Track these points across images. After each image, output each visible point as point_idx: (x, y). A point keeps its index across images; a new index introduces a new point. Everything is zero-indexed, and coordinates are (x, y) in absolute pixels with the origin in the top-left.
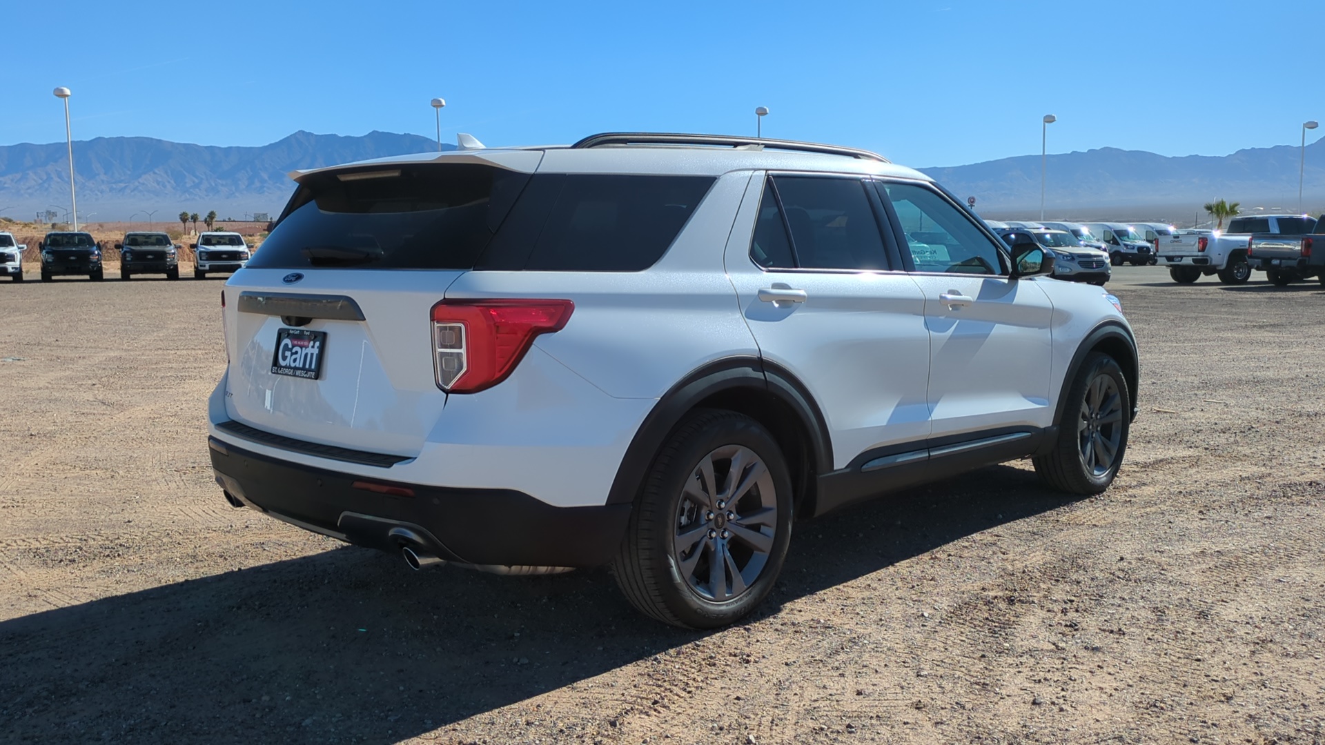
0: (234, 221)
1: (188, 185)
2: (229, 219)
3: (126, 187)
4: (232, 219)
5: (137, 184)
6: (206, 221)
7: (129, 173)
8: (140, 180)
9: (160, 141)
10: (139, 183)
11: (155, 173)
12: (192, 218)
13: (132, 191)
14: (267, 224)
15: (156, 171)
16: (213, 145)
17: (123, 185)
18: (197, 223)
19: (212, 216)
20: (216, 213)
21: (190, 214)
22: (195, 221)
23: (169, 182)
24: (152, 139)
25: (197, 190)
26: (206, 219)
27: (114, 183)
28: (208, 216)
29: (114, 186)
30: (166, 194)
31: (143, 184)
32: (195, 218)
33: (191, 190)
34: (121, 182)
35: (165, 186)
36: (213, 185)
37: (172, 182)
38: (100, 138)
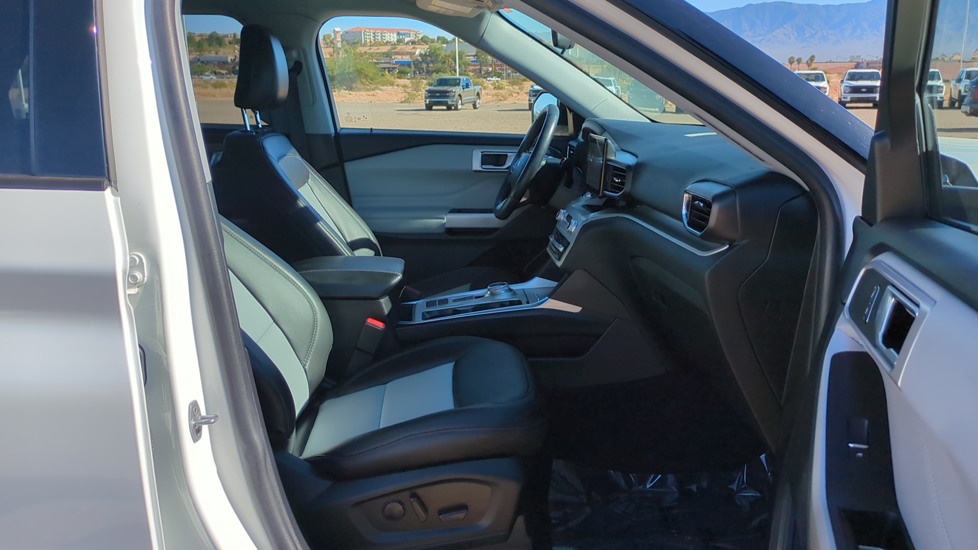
0: (833, 62)
1: (806, 36)
2: (830, 61)
5: (770, 37)
6: (807, 63)
7: (766, 29)
8: (773, 34)
9: (790, 3)
10: (772, 36)
11: (784, 28)
12: (797, 60)
14: (855, 63)
15: (785, 26)
16: (829, 4)
17: (761, 38)
18: (800, 65)
19: (812, 58)
20: (816, 57)
21: (796, 58)
22: (799, 63)
23: (793, 34)
24: (785, 2)
25: (813, 39)
26: (808, 61)
27: (755, 37)
28: (810, 59)
29: (755, 39)
31: (775, 36)
32: (799, 61)
33: (808, 40)
34: (760, 35)
35: (790, 38)
36: (825, 34)
37: (795, 34)
38: (749, 5)
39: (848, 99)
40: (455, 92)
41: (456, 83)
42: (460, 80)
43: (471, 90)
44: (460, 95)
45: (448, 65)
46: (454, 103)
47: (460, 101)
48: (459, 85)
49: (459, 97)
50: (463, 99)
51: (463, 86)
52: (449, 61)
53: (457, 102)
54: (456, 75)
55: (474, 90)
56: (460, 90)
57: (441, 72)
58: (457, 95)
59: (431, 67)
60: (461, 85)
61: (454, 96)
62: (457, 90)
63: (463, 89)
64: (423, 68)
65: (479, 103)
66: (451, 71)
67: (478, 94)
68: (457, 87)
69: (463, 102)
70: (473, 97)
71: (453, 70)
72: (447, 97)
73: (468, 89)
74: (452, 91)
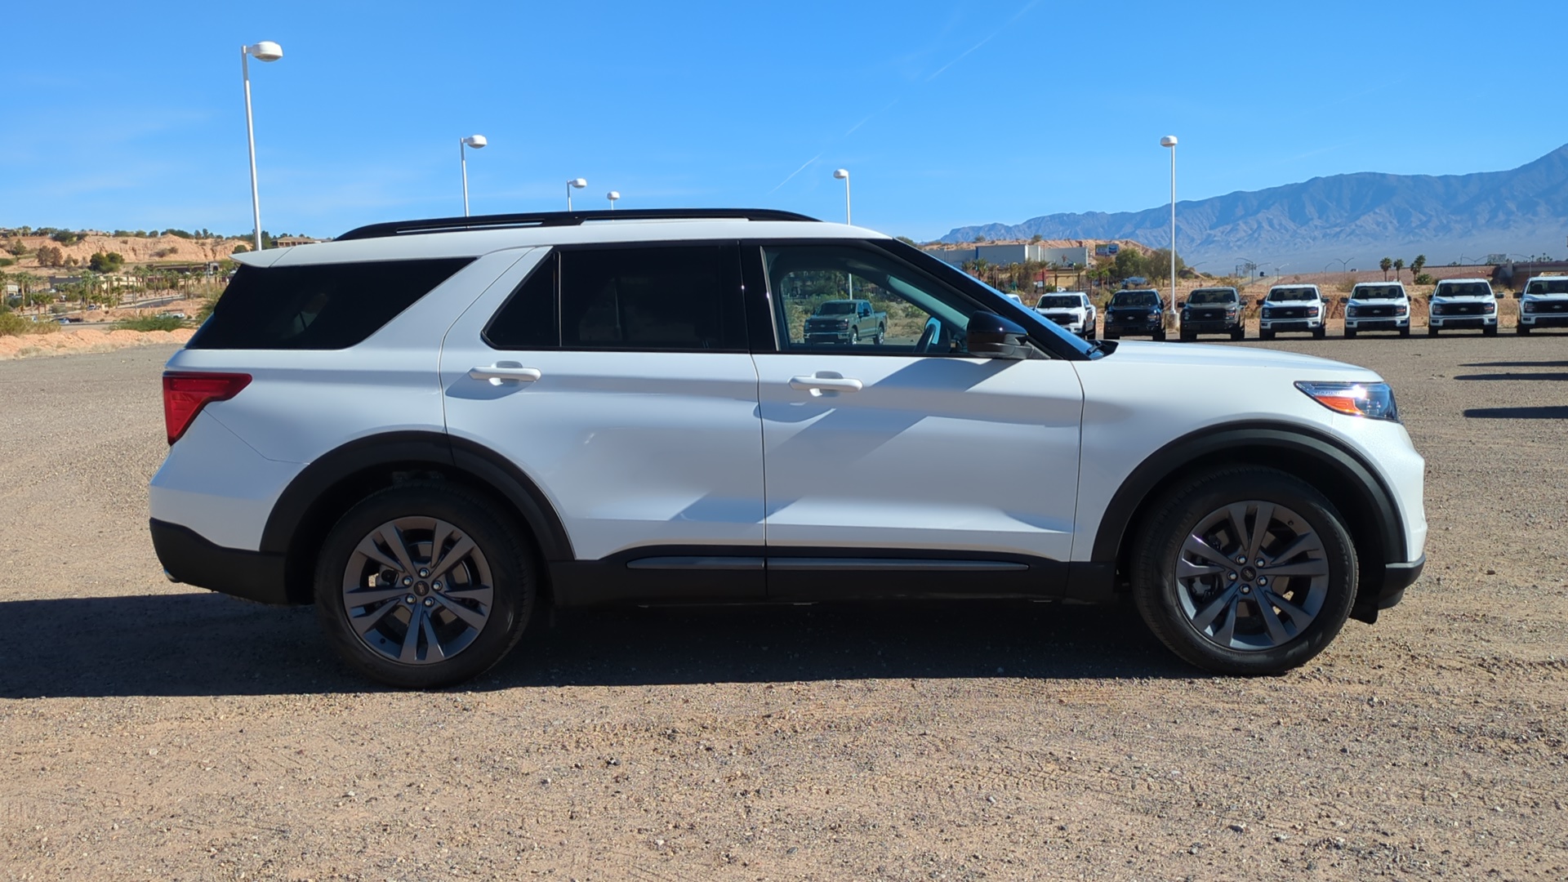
0: (1459, 266)
1: (1413, 225)
2: (1455, 263)
3: (1341, 231)
4: (1458, 264)
5: (1353, 227)
6: (1412, 268)
7: (1346, 215)
8: (1358, 222)
9: (1383, 175)
10: (1356, 225)
11: (1375, 213)
12: (1395, 264)
13: (1348, 236)
15: (1377, 210)
16: (1448, 174)
17: (1338, 229)
18: (1400, 271)
19: (1420, 261)
20: (1426, 258)
21: (1393, 260)
22: (1398, 269)
23: (1391, 222)
24: (1374, 174)
25: (1424, 230)
26: (1413, 265)
27: (1328, 228)
28: (1416, 262)
29: (1328, 231)
30: (1387, 237)
31: (1361, 226)
32: (1398, 265)
33: (1417, 231)
34: (1335, 226)
35: (1385, 228)
36: (1445, 222)
37: (1395, 222)
38: (1316, 178)
39: (1533, 321)
40: (848, 323)
41: (849, 309)
42: (855, 305)
43: (872, 319)
44: (855, 327)
45: (835, 282)
46: (847, 337)
47: (855, 335)
48: (854, 312)
49: (853, 329)
50: (860, 332)
51: (859, 313)
52: (836, 276)
53: (851, 336)
54: (849, 298)
55: (876, 318)
56: (855, 319)
57: (824, 293)
58: (850, 326)
59: (809, 286)
60: (857, 311)
61: (847, 328)
62: (851, 319)
63: (860, 317)
64: (796, 288)
65: (883, 338)
66: (839, 292)
67: (882, 325)
68: (851, 315)
69: (859, 335)
70: (874, 329)
71: (842, 289)
72: (838, 329)
73: (866, 318)
74: (844, 321)
